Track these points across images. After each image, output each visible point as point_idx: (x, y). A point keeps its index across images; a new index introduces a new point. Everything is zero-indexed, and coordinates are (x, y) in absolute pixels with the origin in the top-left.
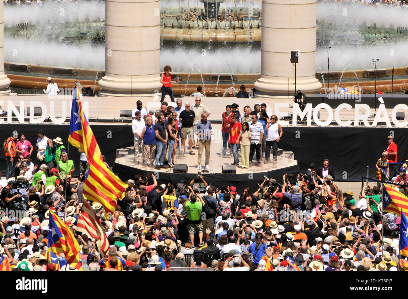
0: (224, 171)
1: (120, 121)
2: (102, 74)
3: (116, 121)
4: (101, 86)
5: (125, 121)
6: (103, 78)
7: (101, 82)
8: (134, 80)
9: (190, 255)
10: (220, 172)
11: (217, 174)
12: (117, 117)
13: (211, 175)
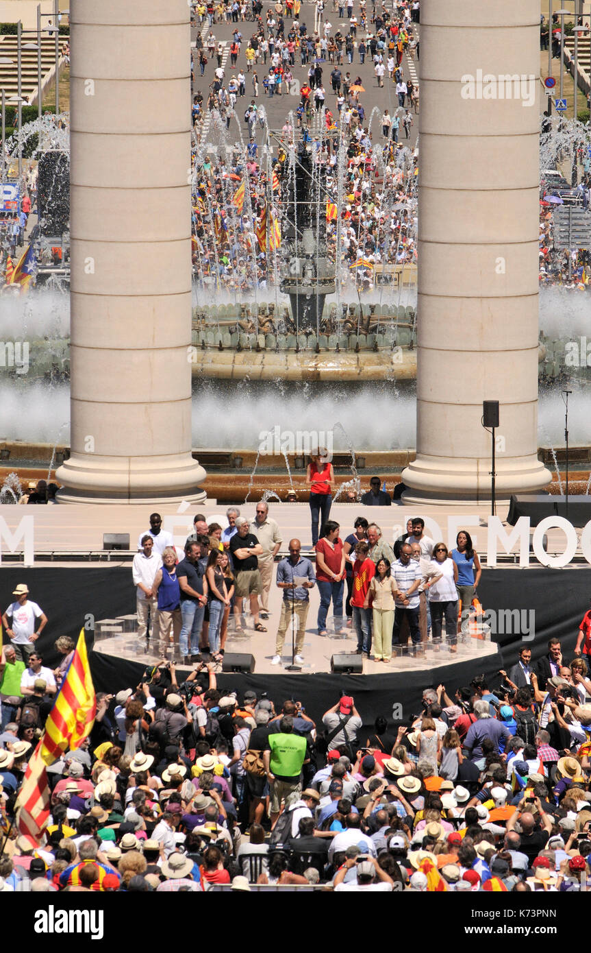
0: (336, 669)
1: (104, 558)
2: (64, 455)
3: (96, 558)
4: (61, 481)
5: (114, 558)
6: (65, 462)
7: (61, 472)
8: (134, 467)
9: (261, 856)
10: (328, 669)
11: (319, 675)
12: (97, 548)
13: (307, 676)
